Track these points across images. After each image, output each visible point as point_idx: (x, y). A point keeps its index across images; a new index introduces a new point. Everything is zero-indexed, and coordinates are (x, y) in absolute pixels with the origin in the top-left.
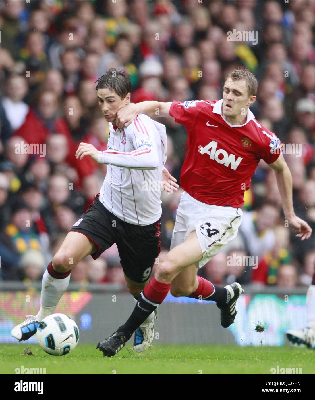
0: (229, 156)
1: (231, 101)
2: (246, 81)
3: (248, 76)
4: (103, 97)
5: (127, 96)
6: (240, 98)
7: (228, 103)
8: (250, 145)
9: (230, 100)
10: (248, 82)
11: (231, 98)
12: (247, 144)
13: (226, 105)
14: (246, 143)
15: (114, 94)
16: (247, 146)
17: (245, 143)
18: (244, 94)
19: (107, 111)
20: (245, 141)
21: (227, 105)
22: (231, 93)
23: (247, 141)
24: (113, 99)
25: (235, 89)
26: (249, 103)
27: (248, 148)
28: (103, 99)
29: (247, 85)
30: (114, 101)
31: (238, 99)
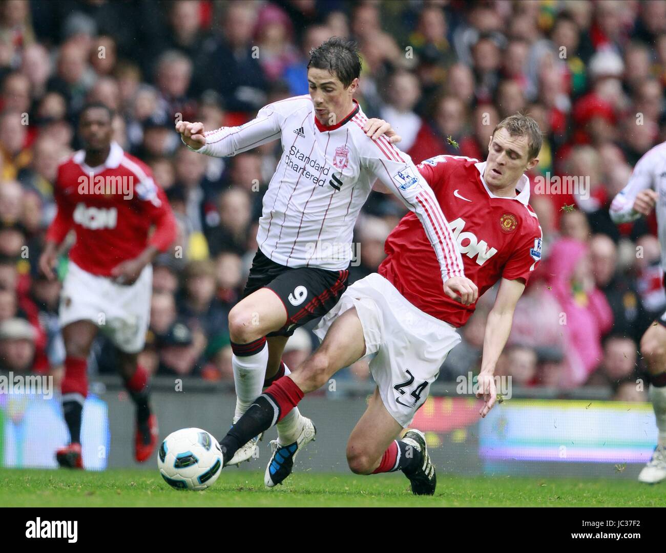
0: (478, 242)
1: (502, 166)
2: (529, 139)
3: (532, 129)
4: (317, 82)
5: (353, 84)
6: (517, 162)
7: (497, 167)
8: (514, 227)
9: (502, 164)
10: (531, 138)
11: (504, 162)
12: (509, 226)
13: (493, 168)
14: (508, 223)
15: (334, 79)
16: (509, 229)
17: (505, 223)
18: (523, 158)
19: (321, 103)
20: (506, 221)
21: (495, 170)
22: (504, 153)
23: (509, 220)
24: (332, 86)
25: (512, 149)
26: (528, 168)
27: (508, 231)
28: (317, 85)
29: (531, 144)
30: (333, 90)
31: (513, 164)
